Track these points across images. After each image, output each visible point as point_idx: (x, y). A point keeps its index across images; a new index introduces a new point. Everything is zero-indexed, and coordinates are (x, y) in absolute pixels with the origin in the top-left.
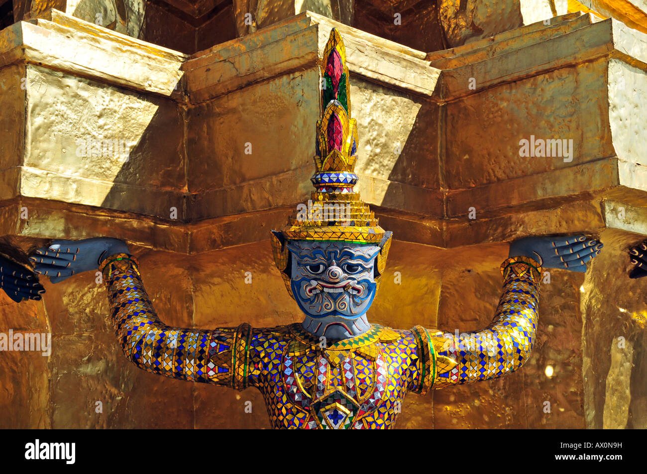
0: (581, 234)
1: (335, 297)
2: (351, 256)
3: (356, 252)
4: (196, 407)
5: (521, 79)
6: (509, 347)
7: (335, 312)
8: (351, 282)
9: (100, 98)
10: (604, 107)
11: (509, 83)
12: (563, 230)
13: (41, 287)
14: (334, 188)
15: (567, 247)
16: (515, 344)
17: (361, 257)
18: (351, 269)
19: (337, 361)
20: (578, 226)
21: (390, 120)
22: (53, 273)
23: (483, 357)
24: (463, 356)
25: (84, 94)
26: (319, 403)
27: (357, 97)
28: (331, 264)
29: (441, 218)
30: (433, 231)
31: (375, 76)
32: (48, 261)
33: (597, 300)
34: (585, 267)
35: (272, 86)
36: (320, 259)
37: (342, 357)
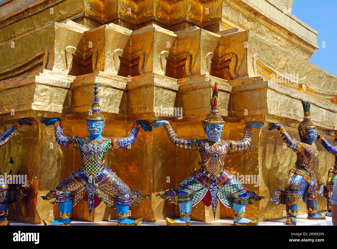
0: (260, 122)
1: (215, 134)
2: (219, 126)
3: (220, 126)
4: (177, 154)
5: (249, 90)
6: (246, 144)
7: (215, 137)
8: (219, 132)
9: (166, 92)
10: (266, 98)
11: (247, 91)
12: (257, 121)
13: (152, 129)
14: (215, 113)
15: (257, 125)
16: (248, 144)
17: (220, 127)
18: (219, 129)
19: (215, 146)
20: (260, 120)
21: (223, 97)
22: (155, 126)
23: (241, 147)
24: (238, 146)
25: (163, 91)
26: (212, 154)
27: (220, 94)
28: (215, 128)
29: (232, 117)
30: (230, 119)
31: (221, 89)
32: (155, 124)
33: (262, 135)
34: (260, 128)
35: (201, 91)
36: (213, 127)
37: (216, 146)
